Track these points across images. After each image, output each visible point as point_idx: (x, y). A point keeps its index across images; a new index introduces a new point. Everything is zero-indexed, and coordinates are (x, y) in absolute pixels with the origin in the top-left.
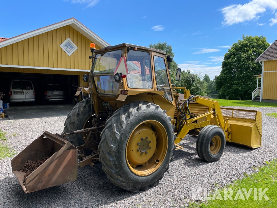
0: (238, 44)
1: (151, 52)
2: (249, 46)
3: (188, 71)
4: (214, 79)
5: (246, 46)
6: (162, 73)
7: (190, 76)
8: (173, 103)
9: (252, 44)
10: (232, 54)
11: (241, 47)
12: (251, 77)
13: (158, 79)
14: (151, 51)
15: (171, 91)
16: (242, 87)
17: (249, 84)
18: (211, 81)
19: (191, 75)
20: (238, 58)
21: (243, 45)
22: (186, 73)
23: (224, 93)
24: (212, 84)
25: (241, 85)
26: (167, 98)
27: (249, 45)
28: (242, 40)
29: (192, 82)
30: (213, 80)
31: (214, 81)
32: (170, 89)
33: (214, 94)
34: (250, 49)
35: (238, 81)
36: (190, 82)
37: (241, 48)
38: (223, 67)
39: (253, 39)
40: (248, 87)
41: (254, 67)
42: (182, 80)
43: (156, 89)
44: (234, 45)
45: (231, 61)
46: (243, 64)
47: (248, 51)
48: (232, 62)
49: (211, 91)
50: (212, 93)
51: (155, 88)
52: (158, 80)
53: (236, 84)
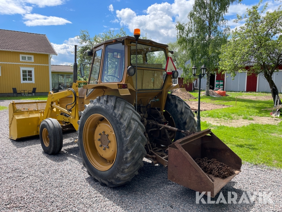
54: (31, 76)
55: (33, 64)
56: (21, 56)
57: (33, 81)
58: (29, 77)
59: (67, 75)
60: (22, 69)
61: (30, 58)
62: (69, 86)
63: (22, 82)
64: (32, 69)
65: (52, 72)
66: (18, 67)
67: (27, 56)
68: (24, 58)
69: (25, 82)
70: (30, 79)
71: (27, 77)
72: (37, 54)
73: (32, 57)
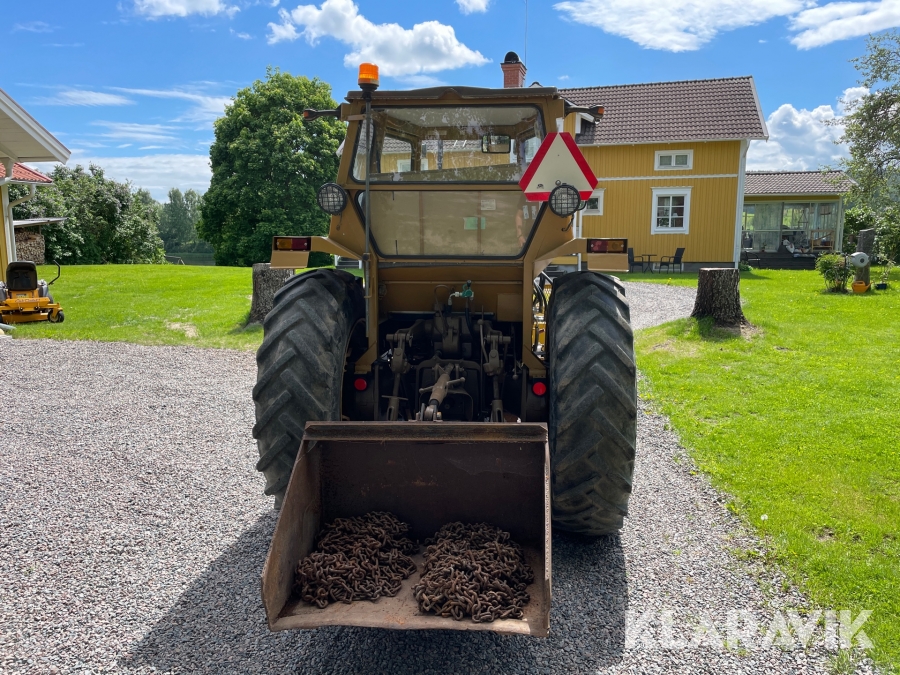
0: (253, 92)
2: (289, 104)
3: (92, 170)
5: (280, 102)
7: (109, 190)
9: (296, 98)
10: (240, 123)
11: (265, 105)
12: (306, 197)
16: (286, 229)
17: (304, 220)
19: (111, 185)
20: (263, 138)
21: (271, 99)
22: (89, 176)
23: (234, 248)
25: (281, 222)
27: (288, 99)
28: (266, 82)
29: (119, 211)
34: (294, 113)
35: (272, 208)
36: (114, 210)
37: (266, 108)
38: (216, 164)
39: (297, 86)
40: (301, 228)
41: (312, 168)
44: (244, 94)
45: (243, 147)
46: (283, 160)
47: (291, 120)
48: (247, 151)
53: (269, 220)
54: (680, 211)
55: (690, 177)
56: (658, 154)
57: (685, 229)
58: (676, 216)
59: (823, 204)
60: (657, 193)
61: (682, 160)
62: (818, 243)
63: (655, 229)
64: (686, 193)
65: (747, 198)
66: (647, 188)
67: (674, 153)
68: (665, 161)
69: (663, 230)
70: (678, 223)
71: (670, 217)
72: (703, 143)
73: (690, 154)
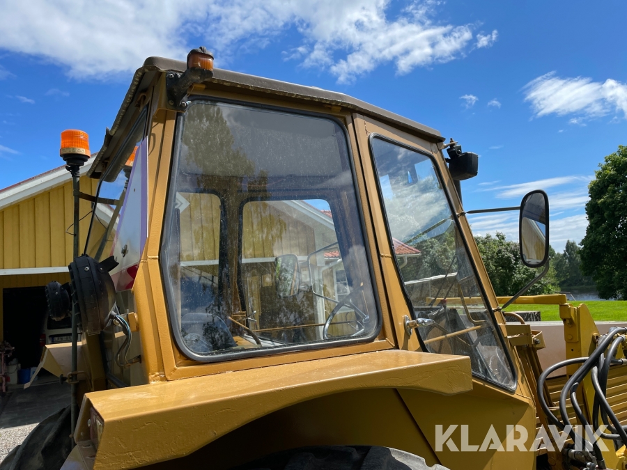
0: (618, 156)
1: (349, 118)
3: (498, 236)
4: (565, 249)
6: (432, 247)
7: (506, 249)
8: (521, 391)
10: (608, 181)
13: (426, 262)
14: (353, 111)
15: (500, 324)
18: (558, 254)
19: (508, 245)
22: (495, 241)
24: (561, 261)
26: (486, 372)
29: (513, 262)
30: (562, 252)
31: (565, 255)
32: (491, 313)
33: (570, 285)
36: (510, 262)
42: (488, 259)
43: (408, 335)
44: (610, 159)
45: (609, 200)
48: (613, 202)
49: (563, 279)
50: (565, 285)
51: (400, 326)
52: (427, 264)
